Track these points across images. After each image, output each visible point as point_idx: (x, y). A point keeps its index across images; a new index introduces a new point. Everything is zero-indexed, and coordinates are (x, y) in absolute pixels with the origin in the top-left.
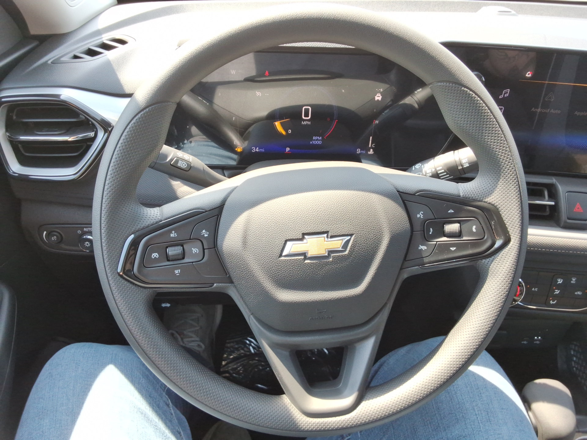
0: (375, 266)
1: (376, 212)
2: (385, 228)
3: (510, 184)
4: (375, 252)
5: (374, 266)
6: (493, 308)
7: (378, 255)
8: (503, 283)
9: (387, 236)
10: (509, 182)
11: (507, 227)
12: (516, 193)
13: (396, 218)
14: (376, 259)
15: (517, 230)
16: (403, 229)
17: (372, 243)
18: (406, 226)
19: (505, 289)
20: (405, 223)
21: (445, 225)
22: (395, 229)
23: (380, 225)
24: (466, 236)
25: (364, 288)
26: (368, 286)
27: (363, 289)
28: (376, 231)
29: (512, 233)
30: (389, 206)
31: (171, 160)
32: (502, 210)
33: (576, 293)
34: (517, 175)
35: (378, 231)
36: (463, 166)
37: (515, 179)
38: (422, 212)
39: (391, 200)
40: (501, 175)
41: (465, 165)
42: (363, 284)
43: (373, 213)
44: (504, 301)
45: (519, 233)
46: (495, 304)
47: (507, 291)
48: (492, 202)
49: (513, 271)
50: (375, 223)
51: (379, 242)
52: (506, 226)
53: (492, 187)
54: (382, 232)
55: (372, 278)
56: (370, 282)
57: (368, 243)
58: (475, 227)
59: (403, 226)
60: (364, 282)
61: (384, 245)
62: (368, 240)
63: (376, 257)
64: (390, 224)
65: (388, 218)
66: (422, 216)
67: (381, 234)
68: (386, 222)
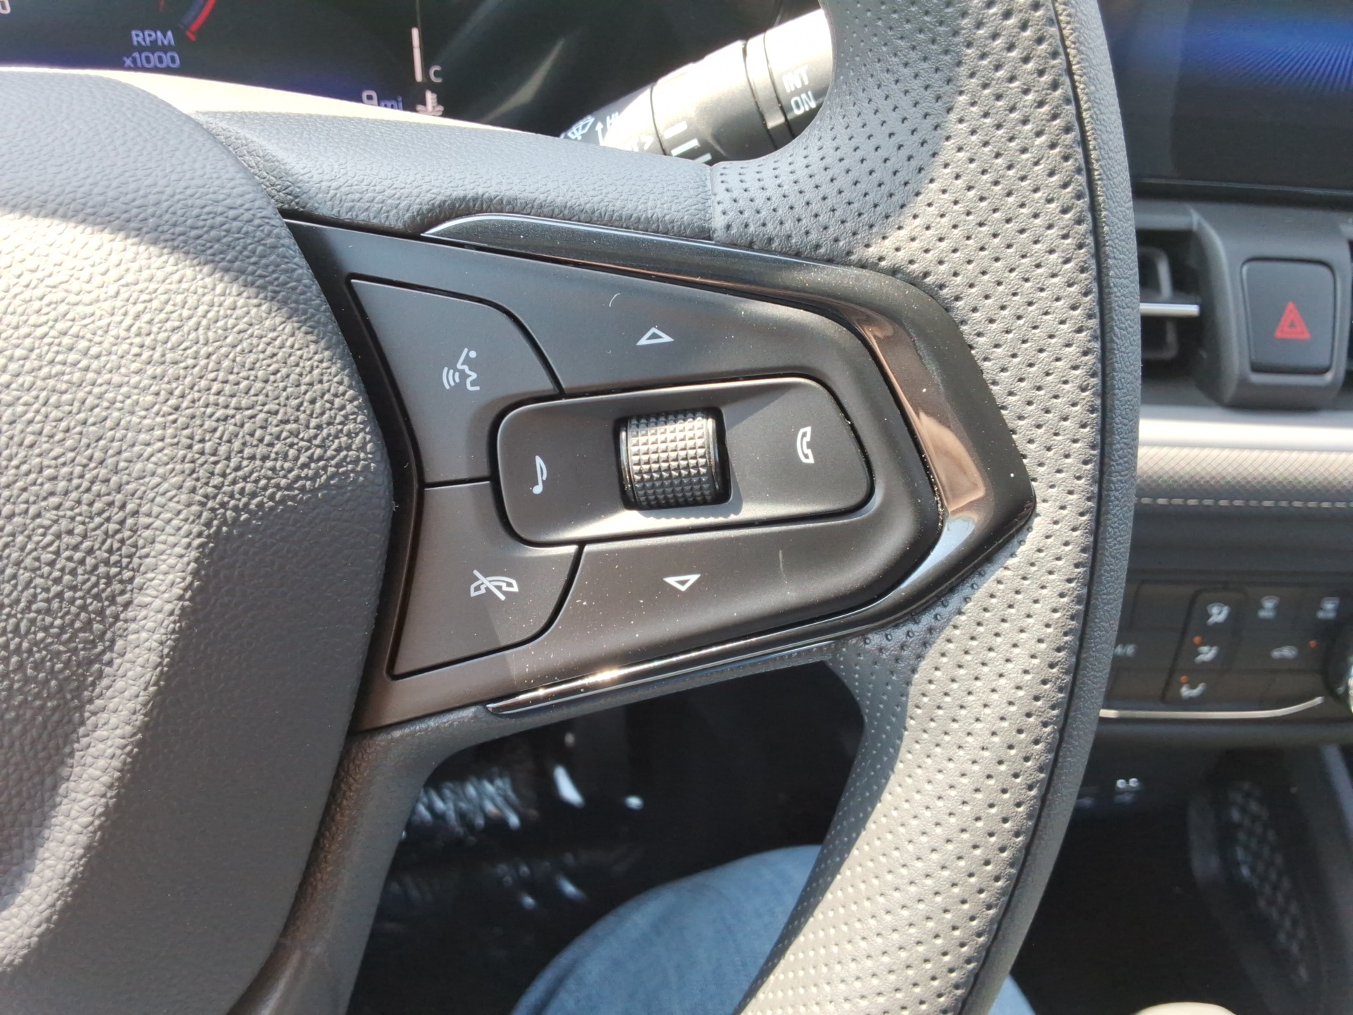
0: (102, 763)
1: (72, 357)
2: (156, 480)
3: (1025, 122)
4: (91, 662)
5: (89, 760)
6: (939, 941)
7: (120, 684)
8: (991, 782)
9: (172, 539)
10: (1012, 109)
11: (1011, 425)
12: (1065, 186)
13: (244, 403)
14: (103, 709)
15: (1075, 441)
16: (317, 475)
17: (48, 601)
18: (338, 450)
19: (1005, 820)
20: (333, 430)
21: (623, 434)
22: (245, 479)
23: (110, 461)
24: (760, 498)
25: (35, 920)
26: (66, 908)
27: (26, 930)
28: (79, 502)
29: (1041, 465)
30: (186, 313)
32: (975, 310)
33: (1276, 654)
34: (1067, 55)
35: (98, 506)
36: (791, 109)
37: (1055, 86)
38: (473, 354)
39: (206, 269)
40: (959, 64)
41: (798, 107)
42: (27, 892)
43: (45, 371)
44: (1003, 892)
45: (1086, 462)
46: (948, 916)
47: (1017, 834)
48: (911, 262)
49: (1053, 707)
50: (69, 443)
51: (108, 584)
52: (1001, 417)
53: (909, 158)
54: (130, 507)
55: (88, 848)
56: (75, 879)
57: (18, 601)
58: (808, 438)
59: (319, 451)
60: (34, 878)
61: (157, 603)
62: (14, 576)
63: (101, 695)
64: (190, 447)
65: (172, 402)
66: (474, 376)
67: (122, 523)
68: (158, 433)
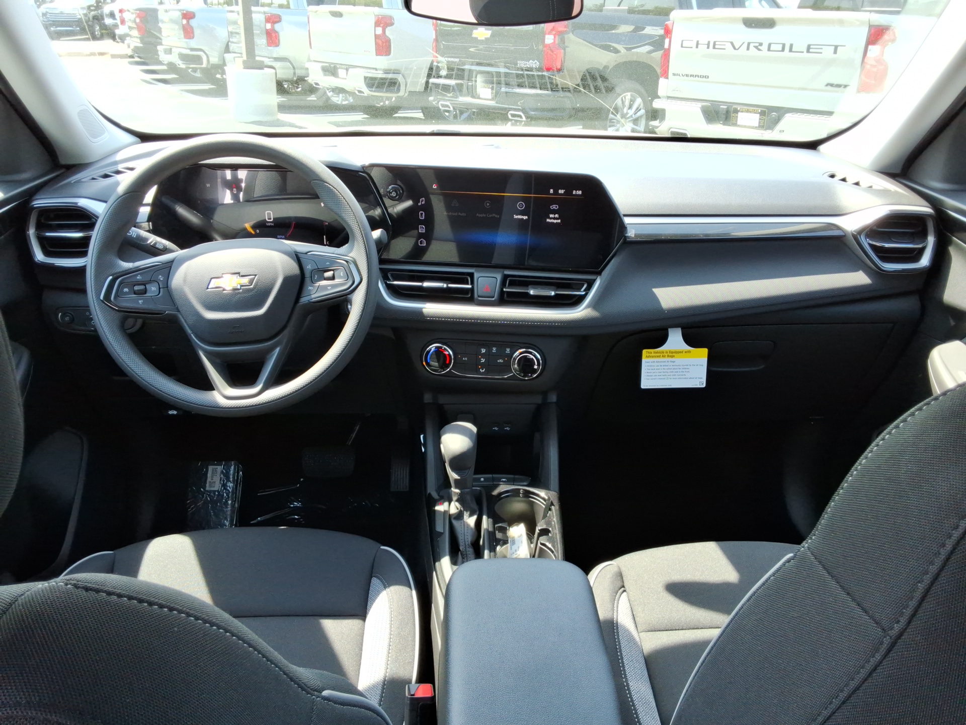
21: (324, 273)
25: (263, 311)
26: (267, 311)
31: (151, 242)
33: (498, 361)
56: (268, 308)
60: (264, 308)
64: (284, 270)
68: (281, 269)
